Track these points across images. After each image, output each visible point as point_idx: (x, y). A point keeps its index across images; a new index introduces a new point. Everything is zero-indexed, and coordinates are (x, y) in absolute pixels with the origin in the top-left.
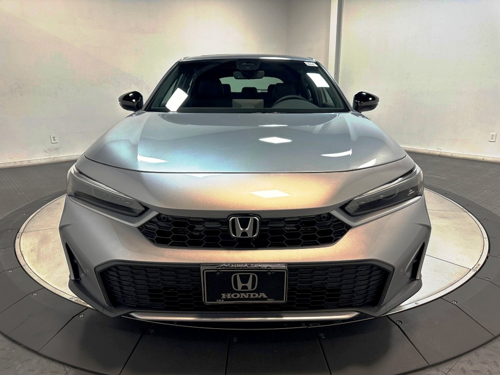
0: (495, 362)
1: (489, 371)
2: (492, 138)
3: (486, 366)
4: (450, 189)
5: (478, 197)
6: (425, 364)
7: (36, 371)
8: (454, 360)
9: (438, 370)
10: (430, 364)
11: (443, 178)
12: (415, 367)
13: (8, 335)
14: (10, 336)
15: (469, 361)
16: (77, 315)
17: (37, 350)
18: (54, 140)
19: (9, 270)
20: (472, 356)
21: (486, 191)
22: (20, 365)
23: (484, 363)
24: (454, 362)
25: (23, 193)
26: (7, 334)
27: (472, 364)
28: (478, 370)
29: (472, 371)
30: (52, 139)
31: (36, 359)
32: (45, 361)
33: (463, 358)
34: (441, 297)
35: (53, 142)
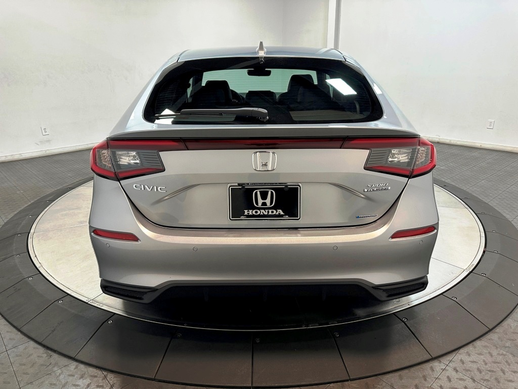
0: (489, 353)
1: (484, 361)
2: (490, 125)
3: (482, 357)
4: (448, 180)
5: (475, 189)
6: (428, 357)
7: (76, 376)
8: (454, 353)
9: (440, 362)
10: (433, 356)
11: (442, 168)
12: (420, 360)
13: (43, 343)
14: (44, 343)
15: (467, 352)
16: (106, 321)
17: (73, 356)
18: (46, 132)
19: (29, 277)
20: (470, 348)
21: (483, 181)
22: (59, 371)
23: (480, 354)
24: (454, 354)
25: (22, 192)
26: (40, 342)
27: (469, 355)
28: (475, 360)
29: (470, 361)
30: (43, 131)
31: (73, 365)
32: (82, 366)
33: (462, 351)
34: (442, 294)
35: (44, 134)
